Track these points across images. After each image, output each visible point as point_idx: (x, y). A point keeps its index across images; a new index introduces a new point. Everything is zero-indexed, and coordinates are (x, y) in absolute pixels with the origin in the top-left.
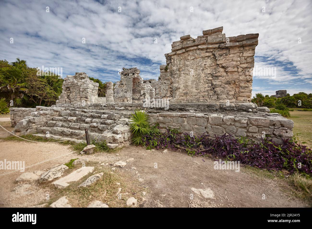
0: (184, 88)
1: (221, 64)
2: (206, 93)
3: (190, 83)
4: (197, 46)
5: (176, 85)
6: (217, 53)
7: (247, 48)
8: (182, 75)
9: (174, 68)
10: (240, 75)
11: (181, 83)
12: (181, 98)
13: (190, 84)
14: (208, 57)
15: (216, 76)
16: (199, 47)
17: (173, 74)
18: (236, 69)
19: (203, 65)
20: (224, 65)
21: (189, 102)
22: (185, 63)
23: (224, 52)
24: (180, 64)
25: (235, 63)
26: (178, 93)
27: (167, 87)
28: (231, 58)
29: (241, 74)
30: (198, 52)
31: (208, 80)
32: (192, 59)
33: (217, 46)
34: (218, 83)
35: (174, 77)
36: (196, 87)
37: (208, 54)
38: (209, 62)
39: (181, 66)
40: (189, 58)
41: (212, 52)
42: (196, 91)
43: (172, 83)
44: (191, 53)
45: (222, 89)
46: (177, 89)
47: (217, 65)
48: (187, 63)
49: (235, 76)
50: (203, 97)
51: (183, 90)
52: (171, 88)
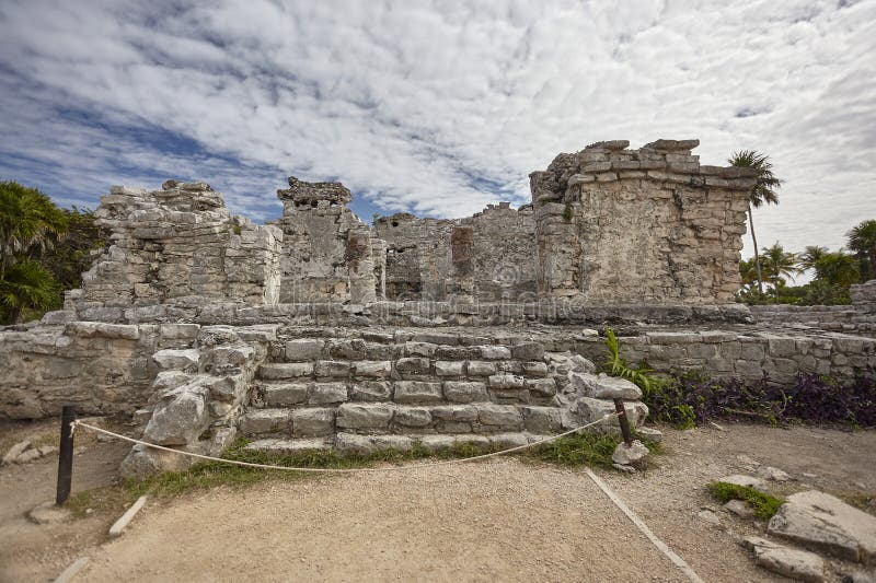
0: (609, 268)
1: (690, 220)
2: (659, 283)
3: (623, 257)
4: (645, 170)
5: (590, 259)
6: (685, 195)
7: (737, 195)
8: (607, 234)
9: (586, 215)
10: (725, 248)
11: (603, 253)
12: (603, 291)
13: (625, 259)
14: (665, 200)
15: (680, 246)
16: (651, 174)
17: (584, 231)
18: (717, 235)
19: (653, 217)
20: (697, 222)
21: (621, 302)
22: (613, 207)
23: (697, 194)
24: (601, 208)
25: (716, 221)
26: (594, 279)
27: (568, 264)
28: (710, 211)
29: (726, 245)
30: (645, 184)
31: (662, 252)
32: (630, 198)
33: (687, 179)
34: (682, 261)
35: (586, 239)
36: (637, 267)
37: (664, 194)
38: (665, 211)
39: (604, 212)
40: (624, 196)
41: (673, 190)
42: (638, 276)
43: (581, 252)
44: (628, 185)
45: (691, 275)
46: (595, 268)
47: (683, 220)
48: (620, 207)
49: (716, 249)
50: (653, 290)
51: (609, 273)
52: (577, 266)
